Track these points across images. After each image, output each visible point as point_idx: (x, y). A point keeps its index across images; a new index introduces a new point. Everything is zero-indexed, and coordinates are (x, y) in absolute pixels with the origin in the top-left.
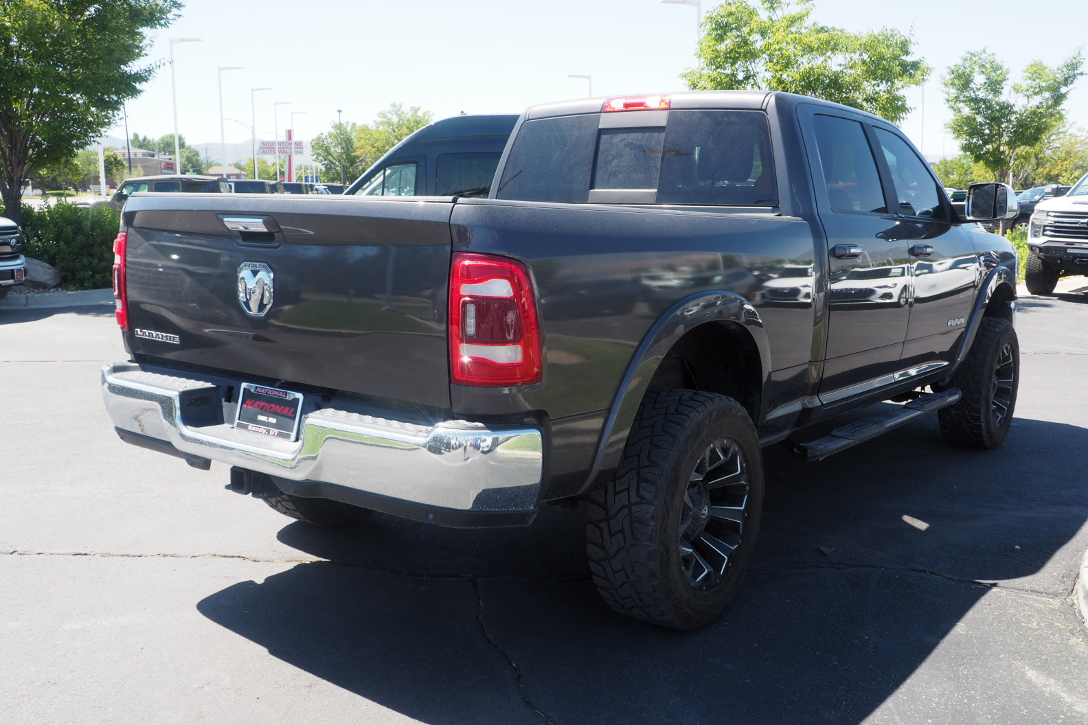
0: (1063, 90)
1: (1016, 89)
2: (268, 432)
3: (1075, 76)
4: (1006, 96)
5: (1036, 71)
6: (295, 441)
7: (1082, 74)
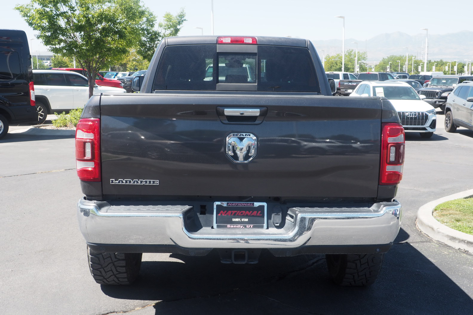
0: (178, 27)
1: (160, 26)
2: (245, 227)
3: (182, 21)
4: (156, 28)
5: (169, 18)
6: (267, 229)
7: (185, 20)
